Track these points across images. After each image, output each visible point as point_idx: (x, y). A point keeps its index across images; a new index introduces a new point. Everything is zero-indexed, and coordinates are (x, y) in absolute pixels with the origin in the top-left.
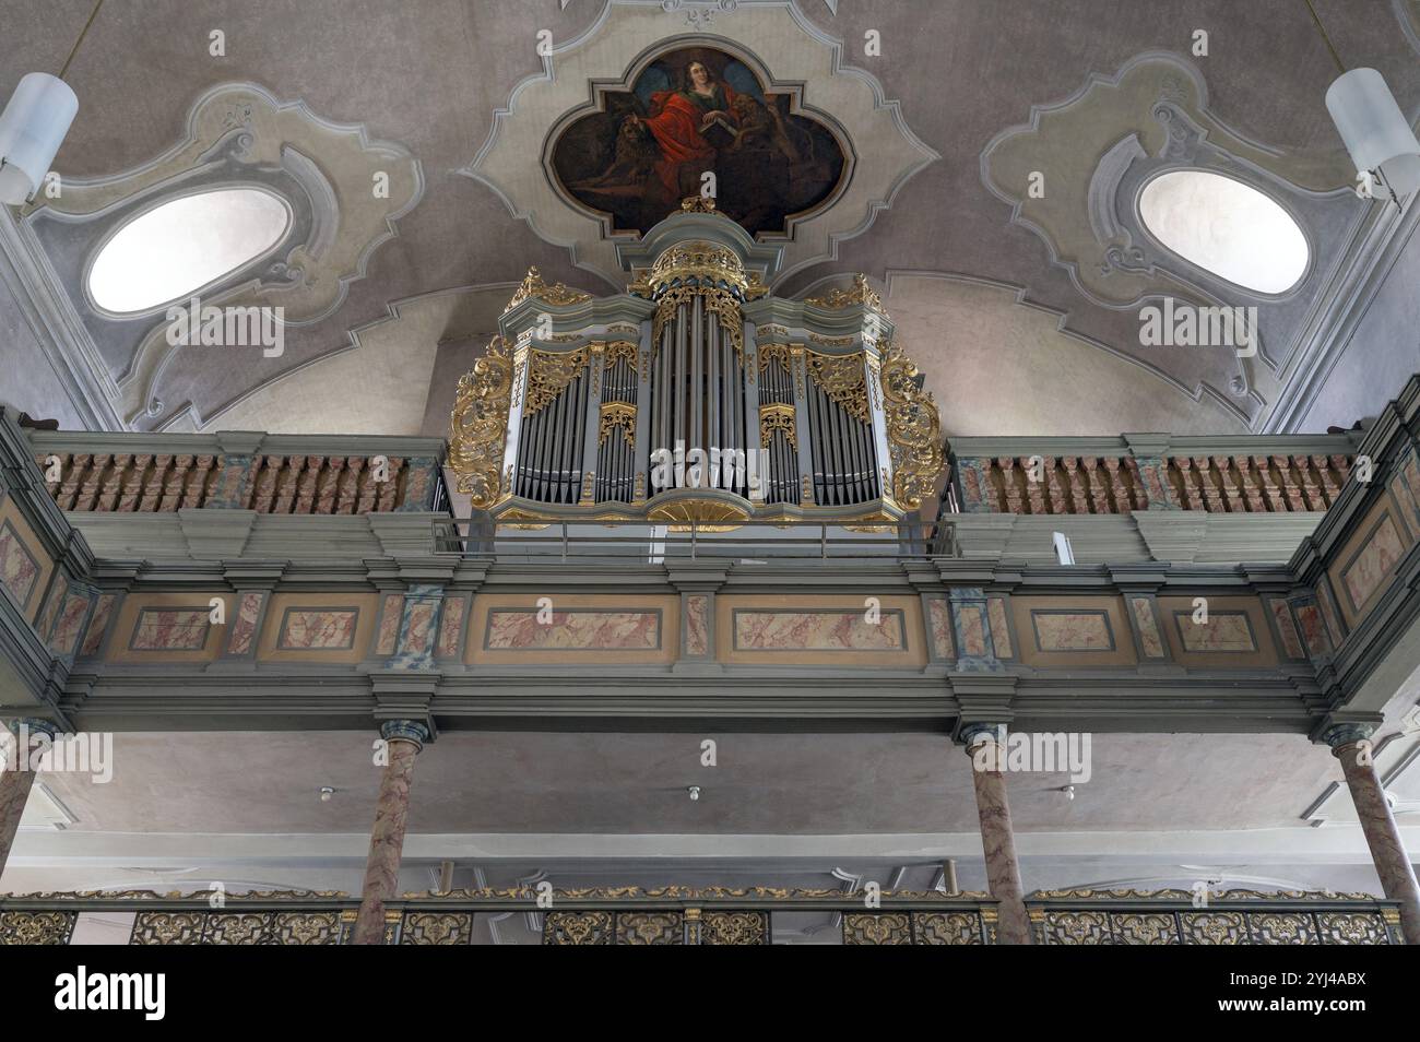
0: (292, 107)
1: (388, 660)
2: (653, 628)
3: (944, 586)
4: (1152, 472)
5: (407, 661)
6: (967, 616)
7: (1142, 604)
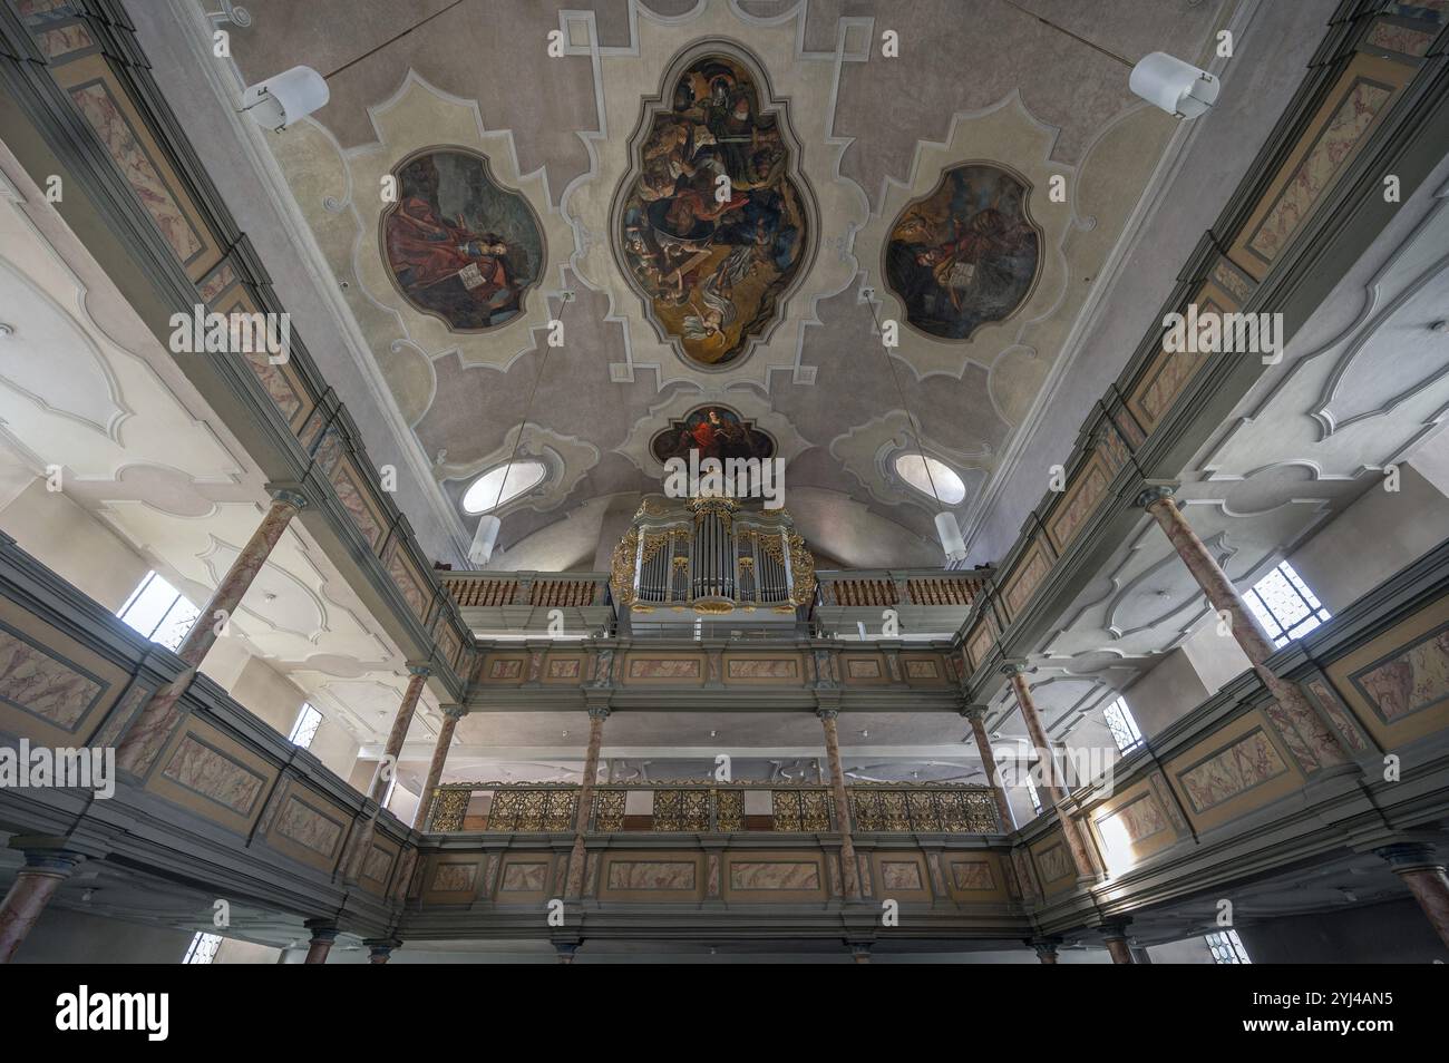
0: (547, 431)
1: (591, 683)
2: (696, 667)
3: (812, 651)
4: (901, 587)
5: (600, 683)
6: (822, 663)
7: (892, 657)
